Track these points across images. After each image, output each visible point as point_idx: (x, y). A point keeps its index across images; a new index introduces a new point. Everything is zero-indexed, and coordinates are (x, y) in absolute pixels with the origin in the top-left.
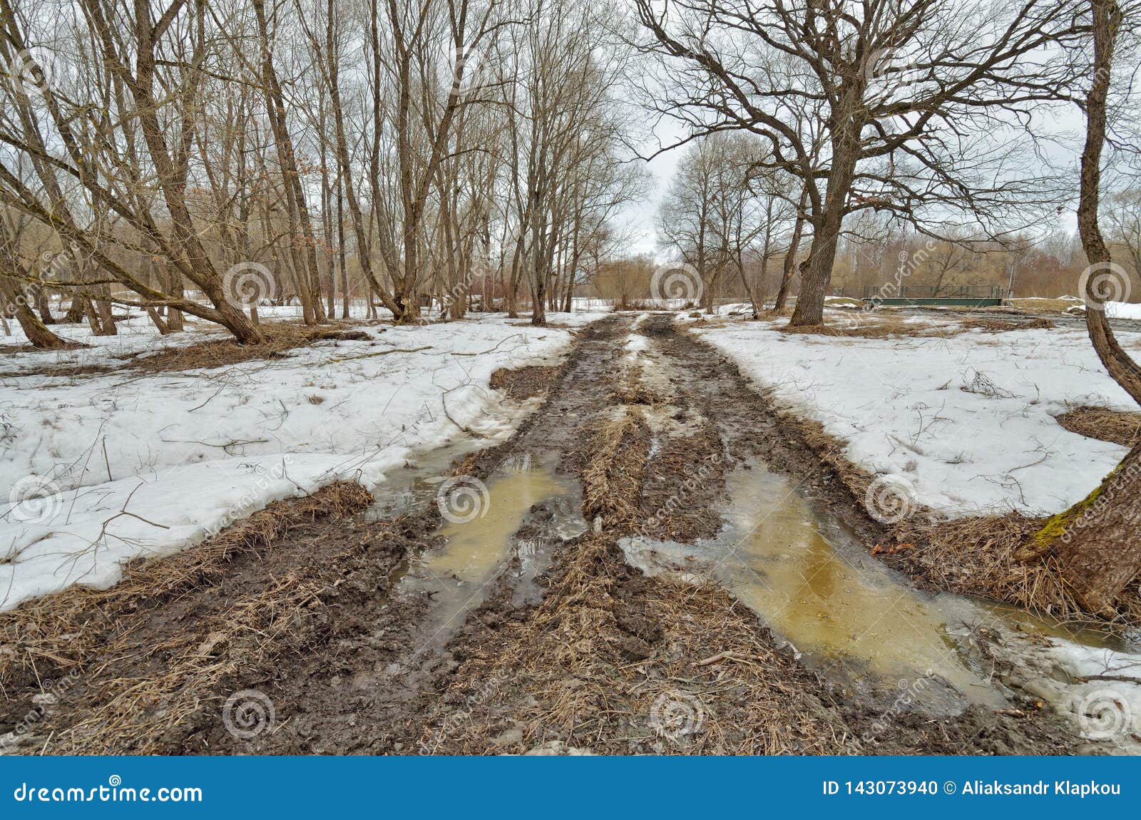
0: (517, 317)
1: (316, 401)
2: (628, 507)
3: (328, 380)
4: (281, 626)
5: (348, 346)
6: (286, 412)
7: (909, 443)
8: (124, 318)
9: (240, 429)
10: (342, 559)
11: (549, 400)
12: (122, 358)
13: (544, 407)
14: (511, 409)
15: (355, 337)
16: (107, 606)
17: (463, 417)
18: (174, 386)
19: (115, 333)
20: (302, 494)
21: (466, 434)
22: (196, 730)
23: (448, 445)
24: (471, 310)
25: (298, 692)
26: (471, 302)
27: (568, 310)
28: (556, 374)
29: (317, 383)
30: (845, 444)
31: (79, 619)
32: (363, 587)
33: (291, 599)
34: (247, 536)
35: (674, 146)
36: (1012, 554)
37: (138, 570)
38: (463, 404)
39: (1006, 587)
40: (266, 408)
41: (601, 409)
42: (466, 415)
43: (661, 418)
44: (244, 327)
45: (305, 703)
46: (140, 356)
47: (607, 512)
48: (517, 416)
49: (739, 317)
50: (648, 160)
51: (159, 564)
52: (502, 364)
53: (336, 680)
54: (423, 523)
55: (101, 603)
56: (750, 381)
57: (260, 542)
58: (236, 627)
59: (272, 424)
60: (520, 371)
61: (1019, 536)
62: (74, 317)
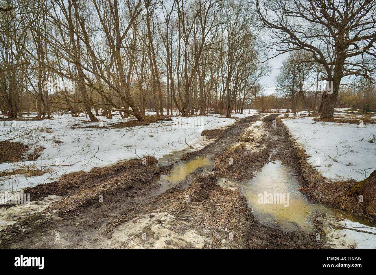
0: (223, 115)
1: (152, 136)
2: (224, 169)
3: (156, 131)
4: (120, 184)
5: (166, 122)
6: (143, 139)
7: (334, 158)
8: (115, 115)
9: (131, 143)
10: (141, 173)
11: (218, 140)
12: (111, 124)
13: (216, 142)
14: (206, 142)
15: (168, 120)
16: (87, 176)
17: (190, 143)
18: (118, 131)
19: (112, 118)
20: (139, 158)
21: (190, 148)
22: (94, 199)
23: (184, 150)
24: (210, 113)
25: (120, 198)
26: (210, 111)
27: (242, 113)
28: (223, 132)
29: (153, 132)
30: (309, 157)
31: (80, 177)
32: (143, 180)
33: (124, 179)
34: (122, 166)
35: (272, 58)
36: (344, 193)
37: (95, 170)
38: (191, 139)
39: (339, 203)
40: (138, 138)
41: (233, 143)
42: (191, 142)
43: (251, 146)
44: (140, 117)
45: (121, 201)
46: (115, 124)
47: (217, 170)
48: (207, 144)
49: (303, 116)
50: (263, 63)
51: (100, 169)
52: (207, 129)
53: (129, 198)
54: (166, 168)
55: (86, 175)
56: (291, 136)
57: (125, 168)
58: (110, 182)
59: (139, 142)
60: (212, 131)
61: (348, 187)
62: (104, 114)
